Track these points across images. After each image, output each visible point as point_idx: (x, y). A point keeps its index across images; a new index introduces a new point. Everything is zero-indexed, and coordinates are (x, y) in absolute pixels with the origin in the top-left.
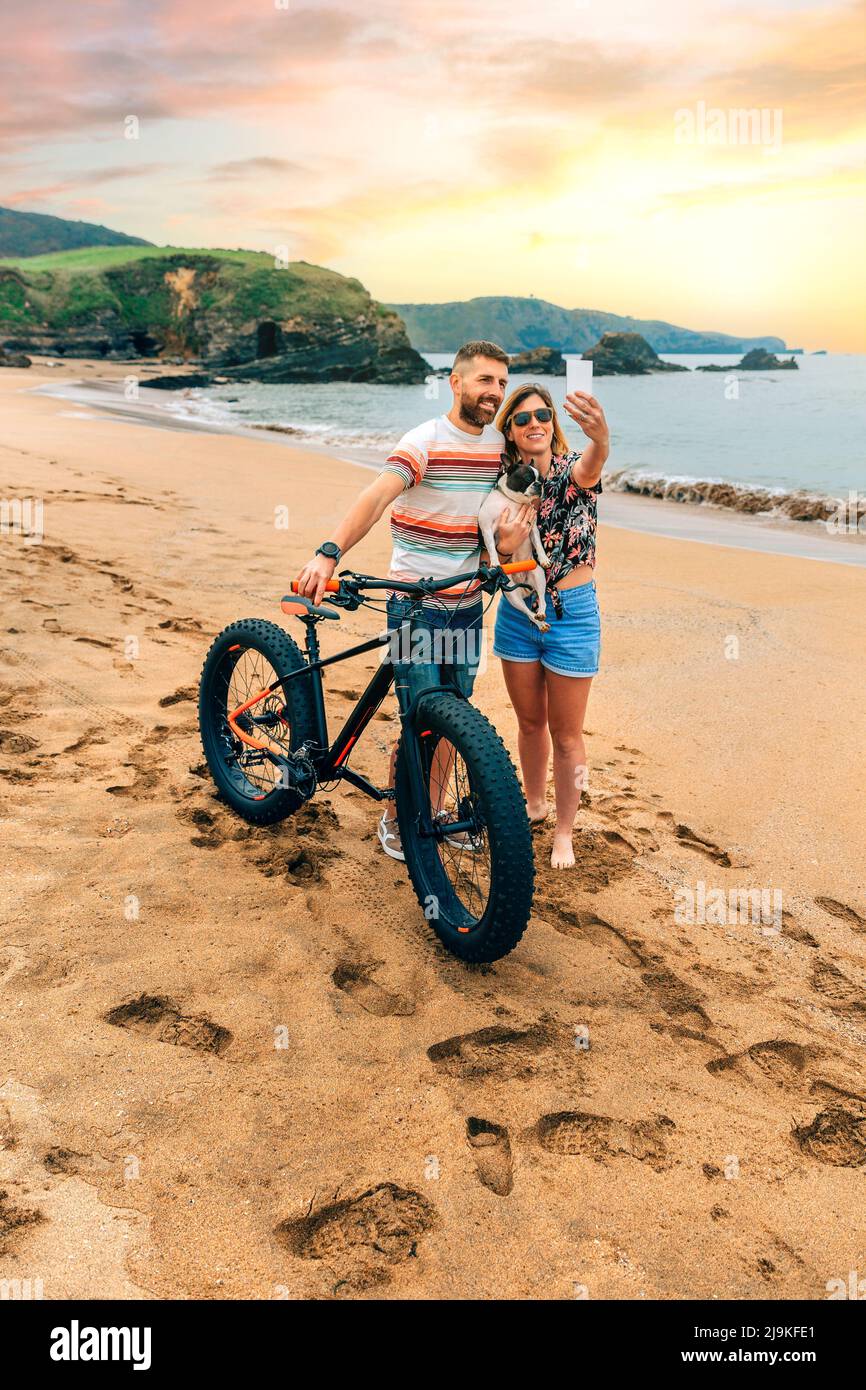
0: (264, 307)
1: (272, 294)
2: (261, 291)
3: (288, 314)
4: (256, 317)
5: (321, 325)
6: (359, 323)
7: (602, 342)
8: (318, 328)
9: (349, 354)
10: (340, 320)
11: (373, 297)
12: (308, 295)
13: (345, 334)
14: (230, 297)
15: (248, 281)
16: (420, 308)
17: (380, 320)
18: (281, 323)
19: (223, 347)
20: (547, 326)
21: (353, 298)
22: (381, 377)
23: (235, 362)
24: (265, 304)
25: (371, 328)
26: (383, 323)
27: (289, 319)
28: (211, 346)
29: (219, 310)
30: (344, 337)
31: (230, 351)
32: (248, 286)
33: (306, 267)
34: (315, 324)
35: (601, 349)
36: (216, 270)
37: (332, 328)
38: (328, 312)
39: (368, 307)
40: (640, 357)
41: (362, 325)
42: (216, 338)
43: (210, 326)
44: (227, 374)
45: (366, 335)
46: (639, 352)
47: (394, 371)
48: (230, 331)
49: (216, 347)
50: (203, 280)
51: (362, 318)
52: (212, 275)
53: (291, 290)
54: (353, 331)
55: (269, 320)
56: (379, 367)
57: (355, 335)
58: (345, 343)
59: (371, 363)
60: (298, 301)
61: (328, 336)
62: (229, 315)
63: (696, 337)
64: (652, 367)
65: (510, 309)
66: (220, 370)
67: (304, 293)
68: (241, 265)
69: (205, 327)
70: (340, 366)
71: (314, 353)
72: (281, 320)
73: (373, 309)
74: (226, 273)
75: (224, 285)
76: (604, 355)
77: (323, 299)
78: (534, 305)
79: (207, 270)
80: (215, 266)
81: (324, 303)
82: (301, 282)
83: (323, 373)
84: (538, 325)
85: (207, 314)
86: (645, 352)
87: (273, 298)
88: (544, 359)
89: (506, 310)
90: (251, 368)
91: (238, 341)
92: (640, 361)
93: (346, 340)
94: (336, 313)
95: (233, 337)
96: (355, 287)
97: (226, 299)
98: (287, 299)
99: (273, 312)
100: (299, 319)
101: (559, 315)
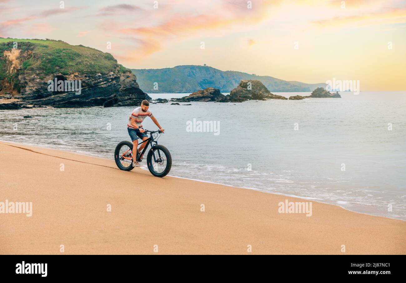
0: (58, 68)
1: (62, 61)
2: (56, 59)
3: (71, 72)
4: (53, 73)
5: (89, 77)
6: (110, 76)
7: (241, 85)
8: (87, 78)
9: (104, 91)
10: (100, 74)
11: (119, 63)
12: (82, 62)
13: (102, 81)
14: (39, 62)
15: (50, 55)
16: (149, 71)
17: (122, 74)
18: (67, 76)
19: (34, 89)
20: (213, 79)
21: (108, 63)
22: (120, 103)
23: (41, 96)
24: (58, 66)
25: (117, 78)
26: (123, 76)
27: (71, 74)
28: (27, 89)
29: (32, 69)
30: (102, 83)
31: (38, 91)
32: (49, 57)
33: (81, 47)
34: (86, 77)
35: (240, 88)
36: (32, 50)
37: (95, 78)
38: (93, 70)
39: (115, 68)
40: (261, 92)
41: (112, 76)
42: (31, 84)
43: (27, 78)
44: (35, 103)
45: (114, 82)
46: (260, 90)
47: (127, 100)
48: (38, 80)
49: (29, 90)
50: (25, 55)
51: (112, 73)
52: (30, 51)
53: (73, 59)
54: (107, 80)
55: (60, 74)
56: (119, 98)
57: (108, 82)
58: (102, 86)
59: (115, 96)
60: (77, 64)
61: (93, 82)
62: (38, 72)
63: (286, 83)
64: (267, 97)
65: (194, 71)
66: (31, 101)
67: (80, 61)
68: (46, 47)
69: (25, 79)
70: (99, 98)
71: (85, 91)
72: (67, 74)
73: (118, 69)
74: (38, 51)
75: (36, 57)
76: (242, 91)
77: (90, 63)
78: (206, 69)
79: (27, 50)
80: (32, 47)
81: (91, 66)
82: (79, 55)
83: (89, 102)
84: (209, 79)
85: (26, 71)
86: (263, 90)
87: (62, 63)
88: (210, 93)
89: (192, 72)
90: (49, 99)
91: (42, 85)
92: (260, 94)
93: (103, 85)
94: (98, 71)
95: (40, 84)
96: (109, 57)
97: (37, 64)
98: (70, 64)
99: (62, 70)
100: (77, 74)
101: (219, 74)
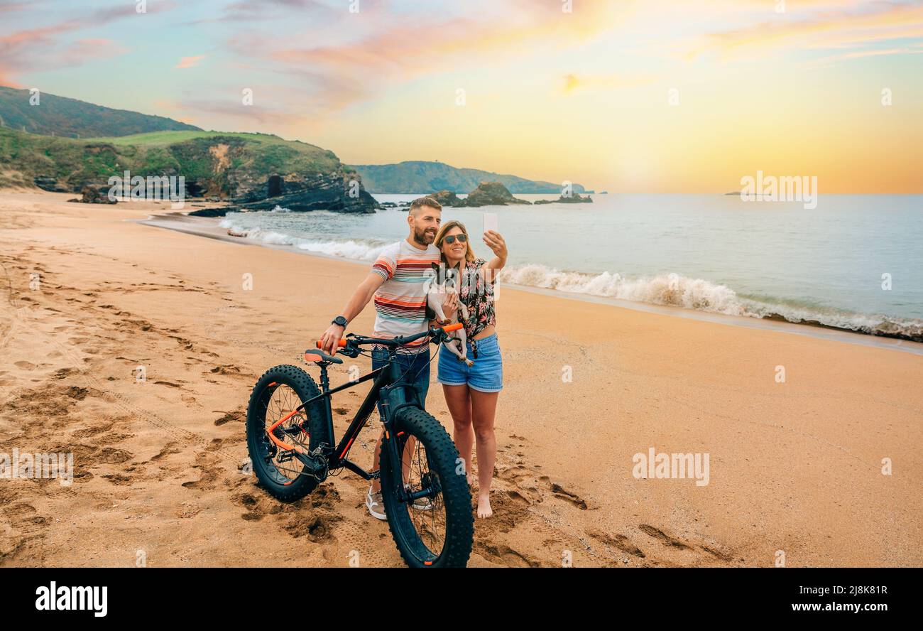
0: (273, 167)
1: (278, 160)
2: (271, 158)
3: (288, 171)
4: (268, 173)
5: (309, 178)
6: (332, 177)
7: (479, 187)
8: (307, 179)
9: (326, 194)
10: (321, 175)
11: (341, 161)
12: (301, 160)
13: (324, 183)
14: (251, 161)
15: (263, 152)
16: (370, 167)
17: (346, 174)
18: (284, 177)
19: (246, 191)
20: (446, 178)
21: (329, 162)
22: (346, 208)
23: (254, 200)
24: (274, 165)
25: (340, 179)
26: (347, 177)
27: (288, 174)
28: (238, 191)
29: (244, 169)
30: (324, 185)
31: (250, 193)
32: (263, 155)
33: (299, 144)
34: (305, 177)
35: (478, 191)
36: (243, 145)
37: (316, 179)
38: (313, 170)
39: (338, 168)
40: (502, 196)
41: (334, 178)
42: (242, 186)
43: (237, 178)
44: (248, 207)
45: (337, 184)
46: (501, 193)
47: (355, 204)
48: (251, 181)
49: (241, 191)
50: (234, 151)
51: (335, 173)
52: (240, 148)
53: (290, 157)
54: (329, 181)
55: (276, 174)
56: (345, 202)
57: (331, 184)
58: (324, 188)
59: (340, 200)
60: (295, 163)
61: (313, 184)
62: (250, 172)
63: (532, 184)
64: (510, 201)
65: (424, 168)
66: (243, 205)
67: (298, 159)
68: (259, 142)
69: (235, 179)
70: (321, 202)
71: (304, 194)
72: (284, 175)
73: (341, 168)
74: (249, 147)
75: (247, 154)
76: (481, 195)
77: (310, 162)
78: (439, 165)
79: (237, 145)
80: (243, 143)
81: (311, 165)
82: (296, 153)
83: (310, 206)
84: (441, 178)
85: (236, 171)
86: (505, 193)
87: (279, 162)
88: (445, 197)
89: (422, 169)
90: (264, 203)
91: (256, 187)
92: (502, 198)
93: (324, 187)
94: (318, 171)
95: (252, 185)
96: (331, 155)
97: (249, 162)
98: (288, 162)
99: (279, 170)
100: (295, 174)
101: (453, 172)
